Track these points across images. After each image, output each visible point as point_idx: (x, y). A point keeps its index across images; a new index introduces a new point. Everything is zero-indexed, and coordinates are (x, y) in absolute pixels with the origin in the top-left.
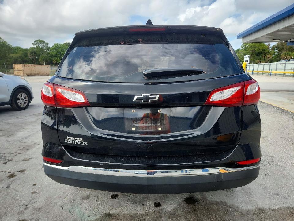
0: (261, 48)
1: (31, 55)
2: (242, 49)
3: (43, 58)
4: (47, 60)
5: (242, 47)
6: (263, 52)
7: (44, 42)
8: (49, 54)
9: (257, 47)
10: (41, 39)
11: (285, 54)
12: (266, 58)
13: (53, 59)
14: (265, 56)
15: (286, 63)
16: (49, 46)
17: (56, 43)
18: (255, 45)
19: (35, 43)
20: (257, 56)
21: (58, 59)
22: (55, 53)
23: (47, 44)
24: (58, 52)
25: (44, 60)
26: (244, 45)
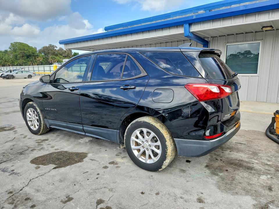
0: (31, 51)
2: (10, 50)
5: (10, 48)
6: (33, 55)
9: (26, 49)
11: (52, 58)
12: (36, 60)
14: (35, 59)
15: (44, 67)
18: (24, 47)
20: (27, 58)
26: (13, 47)
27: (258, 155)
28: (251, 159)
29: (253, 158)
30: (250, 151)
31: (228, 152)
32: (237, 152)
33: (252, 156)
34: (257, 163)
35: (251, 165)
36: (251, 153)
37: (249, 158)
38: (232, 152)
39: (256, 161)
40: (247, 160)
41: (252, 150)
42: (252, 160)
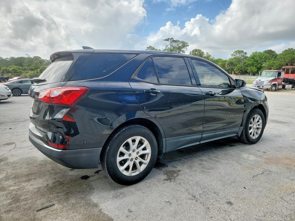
1: (228, 65)
3: (238, 67)
4: (242, 69)
7: (242, 52)
8: (245, 63)
10: (240, 50)
13: (249, 68)
16: (247, 55)
17: (255, 52)
19: (235, 53)
21: (254, 67)
22: (252, 62)
23: (246, 53)
24: (255, 61)
25: (239, 70)
27: (12, 198)
28: (19, 189)
29: (17, 191)
30: (24, 200)
31: (50, 182)
32: (40, 188)
33: (19, 192)
34: (11, 186)
35: (16, 181)
36: (23, 198)
37: (22, 187)
38: (45, 185)
39: (12, 188)
40: (24, 184)
41: (23, 203)
42: (18, 187)
